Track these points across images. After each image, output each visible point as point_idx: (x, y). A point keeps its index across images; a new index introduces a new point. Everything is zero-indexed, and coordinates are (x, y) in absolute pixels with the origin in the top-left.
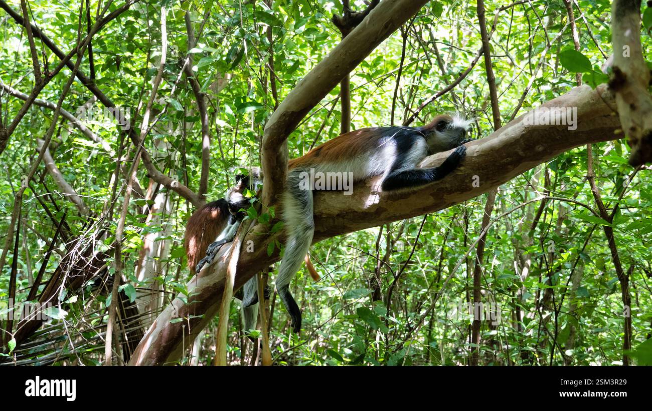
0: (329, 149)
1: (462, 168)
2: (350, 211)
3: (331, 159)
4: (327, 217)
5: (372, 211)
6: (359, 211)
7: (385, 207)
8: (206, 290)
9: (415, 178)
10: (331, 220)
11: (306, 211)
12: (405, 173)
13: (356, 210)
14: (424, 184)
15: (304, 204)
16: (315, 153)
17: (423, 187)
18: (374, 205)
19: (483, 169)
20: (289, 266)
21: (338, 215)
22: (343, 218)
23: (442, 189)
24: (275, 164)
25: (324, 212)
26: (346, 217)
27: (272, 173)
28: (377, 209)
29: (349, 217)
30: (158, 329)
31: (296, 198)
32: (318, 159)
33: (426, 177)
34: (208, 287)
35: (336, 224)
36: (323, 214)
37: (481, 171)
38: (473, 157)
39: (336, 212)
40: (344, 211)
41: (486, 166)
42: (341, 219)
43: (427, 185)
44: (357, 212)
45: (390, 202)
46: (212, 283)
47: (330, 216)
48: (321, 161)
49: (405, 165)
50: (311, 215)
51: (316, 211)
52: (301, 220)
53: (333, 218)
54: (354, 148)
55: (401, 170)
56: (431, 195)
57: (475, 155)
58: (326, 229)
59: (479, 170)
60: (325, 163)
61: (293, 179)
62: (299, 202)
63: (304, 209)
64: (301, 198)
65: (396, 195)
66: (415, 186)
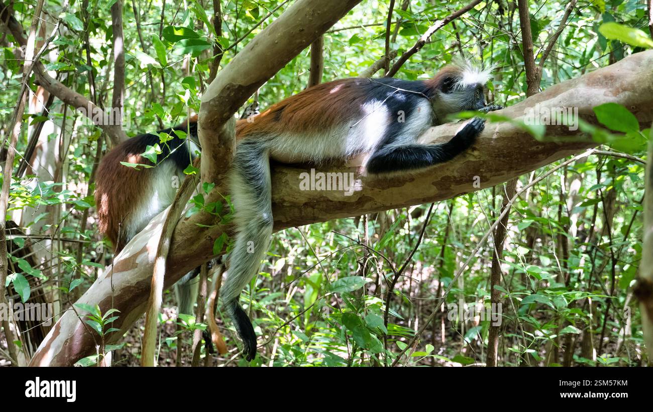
0: (294, 111)
1: (476, 153)
2: (322, 199)
3: (297, 129)
4: (291, 206)
5: (353, 200)
6: (336, 200)
7: (370, 195)
8: (127, 290)
9: (413, 157)
10: (296, 210)
11: (262, 200)
12: (398, 151)
13: (330, 198)
14: (425, 167)
15: (259, 191)
16: (273, 116)
17: (423, 170)
18: (356, 193)
19: (504, 157)
20: (239, 274)
21: (306, 204)
22: (313, 207)
23: (448, 177)
24: (218, 142)
25: (286, 198)
26: (316, 206)
27: (214, 151)
28: (359, 199)
29: (321, 207)
30: (63, 336)
31: (248, 183)
32: (279, 126)
33: (429, 158)
34: (130, 287)
35: (303, 214)
36: (284, 201)
37: (501, 159)
38: (491, 139)
39: (303, 200)
40: (314, 199)
41: (509, 153)
42: (309, 209)
43: (428, 168)
44: (332, 201)
45: (376, 190)
46: (134, 282)
47: (294, 205)
48: (283, 131)
49: (400, 138)
50: (268, 205)
51: (276, 196)
52: (255, 213)
53: (299, 208)
54: (329, 116)
55: (395, 145)
56: (433, 184)
57: (495, 137)
58: (289, 219)
59: (499, 157)
60: (288, 134)
61: (242, 155)
62: (251, 189)
63: (258, 197)
64: (254, 182)
65: (385, 179)
66: (412, 169)
